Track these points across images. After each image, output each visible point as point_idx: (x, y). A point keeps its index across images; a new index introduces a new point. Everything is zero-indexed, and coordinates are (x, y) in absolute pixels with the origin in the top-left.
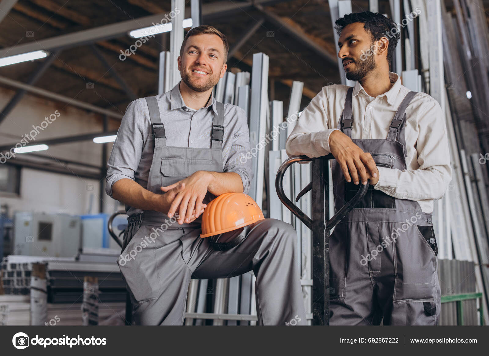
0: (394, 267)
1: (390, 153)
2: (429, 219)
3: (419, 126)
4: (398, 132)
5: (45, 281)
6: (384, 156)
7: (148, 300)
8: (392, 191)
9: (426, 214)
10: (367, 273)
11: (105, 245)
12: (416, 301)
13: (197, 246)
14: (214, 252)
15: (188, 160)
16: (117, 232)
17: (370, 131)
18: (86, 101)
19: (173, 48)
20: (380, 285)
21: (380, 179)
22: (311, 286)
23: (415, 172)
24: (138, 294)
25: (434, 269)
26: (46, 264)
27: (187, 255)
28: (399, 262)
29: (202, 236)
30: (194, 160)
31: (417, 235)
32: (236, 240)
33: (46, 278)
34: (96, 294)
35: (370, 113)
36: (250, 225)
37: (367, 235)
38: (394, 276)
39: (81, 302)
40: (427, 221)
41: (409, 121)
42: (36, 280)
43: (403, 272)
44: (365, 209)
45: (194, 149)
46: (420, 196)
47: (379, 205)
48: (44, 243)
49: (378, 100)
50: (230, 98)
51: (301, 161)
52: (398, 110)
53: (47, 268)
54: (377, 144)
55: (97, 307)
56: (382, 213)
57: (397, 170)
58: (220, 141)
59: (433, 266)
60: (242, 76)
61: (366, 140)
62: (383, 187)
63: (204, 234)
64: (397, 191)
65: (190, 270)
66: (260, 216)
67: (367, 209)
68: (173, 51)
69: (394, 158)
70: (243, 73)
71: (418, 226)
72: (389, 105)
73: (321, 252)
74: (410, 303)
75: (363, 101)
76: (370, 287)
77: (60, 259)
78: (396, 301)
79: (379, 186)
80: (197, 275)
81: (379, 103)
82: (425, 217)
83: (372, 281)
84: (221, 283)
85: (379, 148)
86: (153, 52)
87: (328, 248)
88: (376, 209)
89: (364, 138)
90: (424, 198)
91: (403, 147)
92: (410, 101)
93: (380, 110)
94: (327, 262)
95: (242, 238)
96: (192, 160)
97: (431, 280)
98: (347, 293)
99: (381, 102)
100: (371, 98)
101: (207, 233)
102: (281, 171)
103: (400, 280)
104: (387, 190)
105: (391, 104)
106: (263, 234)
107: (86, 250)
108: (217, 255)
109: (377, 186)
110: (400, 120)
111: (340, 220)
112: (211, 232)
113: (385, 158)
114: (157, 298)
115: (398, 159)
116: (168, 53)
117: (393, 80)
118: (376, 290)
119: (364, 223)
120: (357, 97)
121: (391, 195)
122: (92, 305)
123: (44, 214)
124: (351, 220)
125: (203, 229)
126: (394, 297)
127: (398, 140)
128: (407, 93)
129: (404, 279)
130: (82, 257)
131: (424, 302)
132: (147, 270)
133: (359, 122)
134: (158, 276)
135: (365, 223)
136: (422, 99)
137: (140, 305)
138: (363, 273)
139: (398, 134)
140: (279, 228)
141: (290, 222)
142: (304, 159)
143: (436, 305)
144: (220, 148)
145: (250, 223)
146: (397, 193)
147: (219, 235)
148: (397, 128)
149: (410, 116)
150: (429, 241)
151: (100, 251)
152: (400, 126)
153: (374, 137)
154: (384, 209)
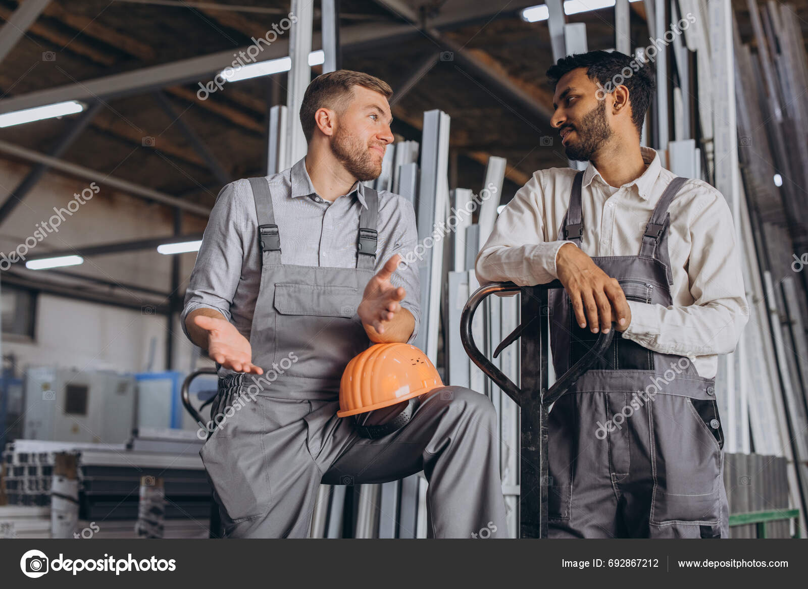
0: (651, 466)
1: (645, 279)
2: (709, 388)
3: (692, 235)
4: (656, 243)
5: (75, 483)
6: (635, 284)
7: (249, 519)
8: (650, 341)
9: (706, 380)
10: (607, 477)
11: (175, 424)
12: (688, 523)
13: (333, 429)
14: (359, 440)
15: (319, 288)
16: (196, 404)
17: (611, 243)
18: (145, 184)
19: (293, 101)
20: (629, 497)
21: (632, 321)
22: (517, 496)
23: (689, 308)
24: (234, 509)
25: (717, 471)
26: (78, 455)
27: (315, 446)
28: (659, 459)
29: (341, 415)
30: (329, 288)
31: (689, 414)
32: (397, 421)
33: (78, 478)
34: (160, 506)
35: (611, 214)
36: (419, 397)
37: (607, 415)
38: (651, 481)
39: (135, 518)
40: (707, 392)
41: (674, 226)
42: (61, 480)
43: (667, 476)
44: (604, 370)
45: (328, 270)
46: (697, 349)
47: (627, 365)
48: (74, 419)
49: (624, 192)
50: (386, 183)
51: (502, 291)
52: (656, 208)
53: (79, 461)
54: (624, 264)
55: (162, 528)
56: (632, 377)
57: (659, 306)
58: (371, 255)
59: (715, 466)
60: (406, 148)
61: (605, 257)
62: (637, 335)
63: (345, 411)
64: (659, 341)
65: (319, 470)
66: (435, 382)
67: (607, 371)
68: (293, 105)
69: (651, 286)
70: (408, 143)
71: (692, 399)
72: (642, 200)
73: (535, 441)
74: (678, 527)
75: (598, 193)
76: (612, 501)
77: (101, 446)
78: (656, 524)
79: (630, 333)
80: (329, 478)
81: (626, 196)
82: (703, 385)
83: (615, 490)
84: (367, 491)
85: (626, 271)
86: (258, 105)
87: (547, 436)
88: (622, 371)
89: (602, 254)
90: (703, 353)
91: (665, 268)
92: (675, 194)
93: (626, 208)
94: (544, 458)
95: (407, 418)
96: (325, 288)
97: (712, 489)
98: (573, 511)
99: (629, 196)
100: (611, 188)
101: (348, 410)
102: (470, 307)
103: (661, 489)
104: (642, 339)
105: (644, 198)
106: (441, 411)
107: (144, 432)
108: (365, 446)
109: (627, 333)
110: (660, 225)
111: (567, 390)
112: (355, 407)
113: (637, 287)
114: (264, 515)
115: (658, 288)
116: (284, 109)
117: (647, 159)
118: (621, 505)
119: (602, 394)
120: (589, 188)
121: (649, 348)
122: (154, 524)
123: (74, 370)
124: (581, 390)
125: (342, 403)
126: (652, 516)
127: (656, 257)
128: (671, 180)
129: (668, 487)
130: (137, 444)
131: (700, 526)
132: (249, 468)
133: (593, 228)
134: (266, 478)
135: (604, 394)
136: (696, 190)
137: (237, 527)
138: (600, 478)
139: (656, 247)
140: (468, 401)
141: (482, 391)
142: (508, 287)
143: (721, 530)
144: (371, 268)
145: (419, 393)
146: (659, 345)
147: (367, 413)
148: (656, 238)
149: (676, 218)
150: (710, 424)
151: (167, 433)
152: (660, 235)
153: (618, 253)
154: (635, 371)
